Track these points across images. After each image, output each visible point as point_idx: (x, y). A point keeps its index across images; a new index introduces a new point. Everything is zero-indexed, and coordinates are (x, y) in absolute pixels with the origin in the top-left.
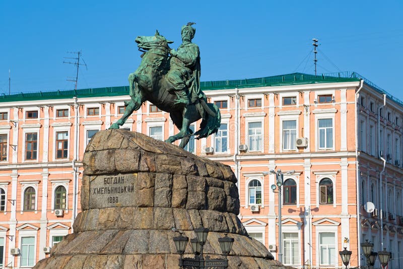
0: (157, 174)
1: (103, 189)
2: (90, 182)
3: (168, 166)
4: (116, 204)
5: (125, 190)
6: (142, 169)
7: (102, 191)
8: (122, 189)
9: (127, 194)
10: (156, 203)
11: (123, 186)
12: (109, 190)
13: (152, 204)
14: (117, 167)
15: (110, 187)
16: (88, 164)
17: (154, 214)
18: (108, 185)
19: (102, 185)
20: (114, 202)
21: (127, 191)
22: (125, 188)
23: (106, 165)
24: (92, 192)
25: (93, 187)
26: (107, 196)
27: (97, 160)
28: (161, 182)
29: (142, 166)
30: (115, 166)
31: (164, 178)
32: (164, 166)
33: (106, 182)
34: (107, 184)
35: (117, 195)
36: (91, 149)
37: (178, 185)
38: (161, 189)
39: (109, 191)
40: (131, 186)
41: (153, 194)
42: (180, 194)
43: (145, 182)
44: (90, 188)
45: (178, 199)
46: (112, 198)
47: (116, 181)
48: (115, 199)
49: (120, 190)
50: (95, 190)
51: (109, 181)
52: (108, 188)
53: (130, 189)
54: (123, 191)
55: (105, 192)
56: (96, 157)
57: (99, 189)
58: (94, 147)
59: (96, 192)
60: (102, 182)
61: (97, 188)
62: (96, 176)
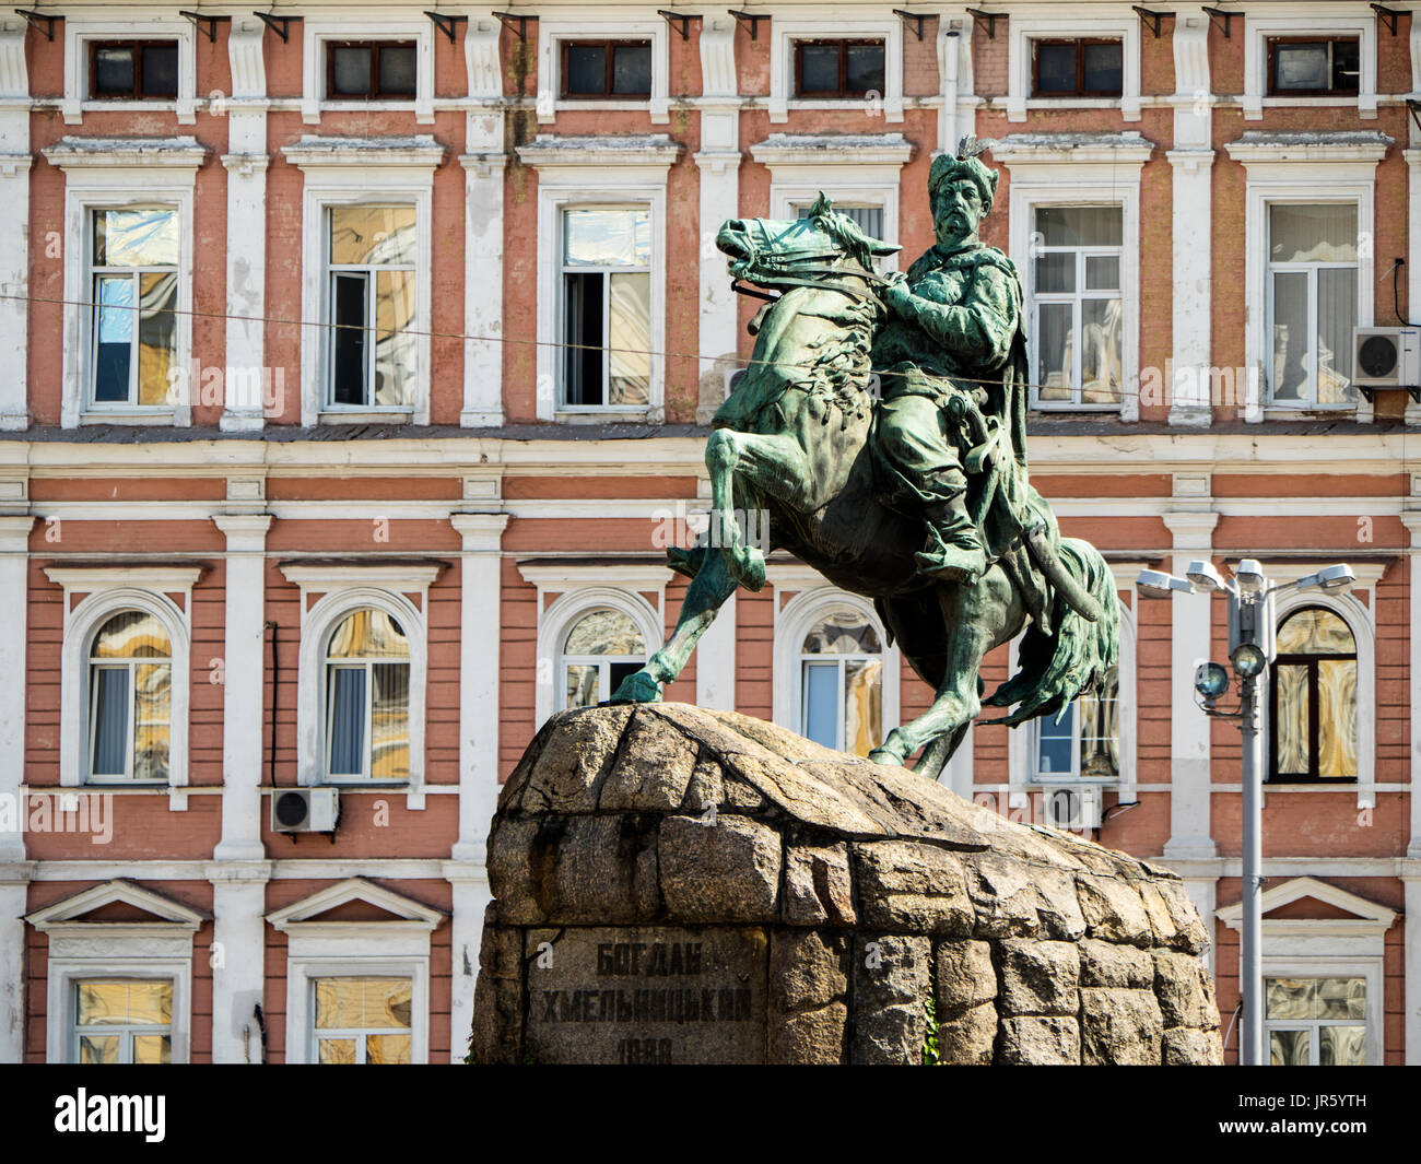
0: (861, 938)
1: (593, 1000)
2: (526, 962)
5: (707, 1007)
6: (791, 912)
7: (588, 1006)
8: (693, 1004)
9: (714, 1025)
11: (695, 988)
12: (623, 1005)
14: (668, 898)
15: (631, 990)
18: (615, 982)
19: (588, 979)
21: (715, 1012)
22: (707, 996)
24: (538, 1009)
25: (538, 985)
26: (613, 1032)
27: (567, 861)
29: (792, 904)
30: (660, 895)
33: (609, 963)
34: (616, 977)
35: (669, 1030)
36: (533, 803)
39: (624, 1010)
40: (735, 988)
41: (844, 1032)
43: (810, 978)
44: (525, 991)
46: (642, 1045)
47: (663, 962)
48: (654, 1049)
49: (679, 1007)
50: (552, 1003)
51: (626, 961)
52: (621, 993)
53: (730, 1006)
54: (696, 1014)
55: (603, 1013)
56: (561, 847)
57: (571, 996)
58: (549, 795)
59: (557, 1009)
60: (586, 966)
61: (564, 993)
62: (557, 931)
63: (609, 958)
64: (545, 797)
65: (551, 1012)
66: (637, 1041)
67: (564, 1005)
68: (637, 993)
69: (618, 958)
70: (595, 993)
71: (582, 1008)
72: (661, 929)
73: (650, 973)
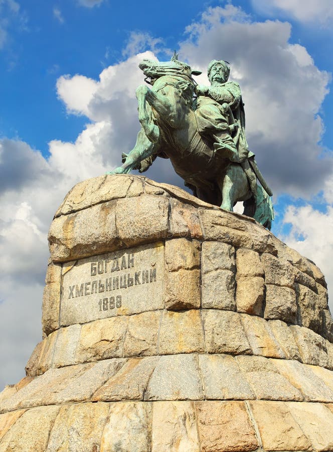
0: (205, 244)
1: (88, 286)
2: (62, 276)
3: (226, 230)
4: (116, 311)
5: (137, 279)
6: (175, 229)
7: (87, 289)
8: (130, 280)
9: (140, 287)
10: (205, 300)
11: (132, 272)
12: (101, 286)
13: (199, 301)
14: (120, 231)
15: (105, 279)
16: (59, 236)
17: (203, 322)
18: (98, 277)
19: (87, 278)
20: (112, 308)
21: (141, 280)
22: (137, 276)
23: (97, 232)
24: (66, 293)
25: (67, 284)
26: (97, 297)
27: (77, 225)
28: (214, 258)
29: (175, 225)
30: (116, 232)
31: (220, 251)
32: (218, 227)
33: (95, 271)
34: (98, 275)
35: (120, 292)
36: (66, 210)
37: (247, 268)
38: (214, 273)
39: (102, 288)
40: (149, 269)
41: (200, 281)
42: (252, 286)
43: (183, 257)
44: (61, 287)
45: (250, 295)
46: (109, 300)
47: (117, 264)
48: (114, 301)
49: (125, 281)
50: (72, 290)
51: (103, 268)
52: (100, 281)
53: (147, 276)
54: (132, 282)
55: (93, 290)
56: (75, 220)
57: (79, 286)
58: (72, 205)
59: (74, 292)
60: (86, 273)
61: (77, 285)
62: (75, 262)
63: (95, 268)
64: (70, 206)
65: (72, 294)
66: (107, 299)
67: (77, 290)
68: (107, 280)
69: (99, 267)
70: (89, 284)
71: (84, 290)
72: (117, 252)
73: (112, 271)
